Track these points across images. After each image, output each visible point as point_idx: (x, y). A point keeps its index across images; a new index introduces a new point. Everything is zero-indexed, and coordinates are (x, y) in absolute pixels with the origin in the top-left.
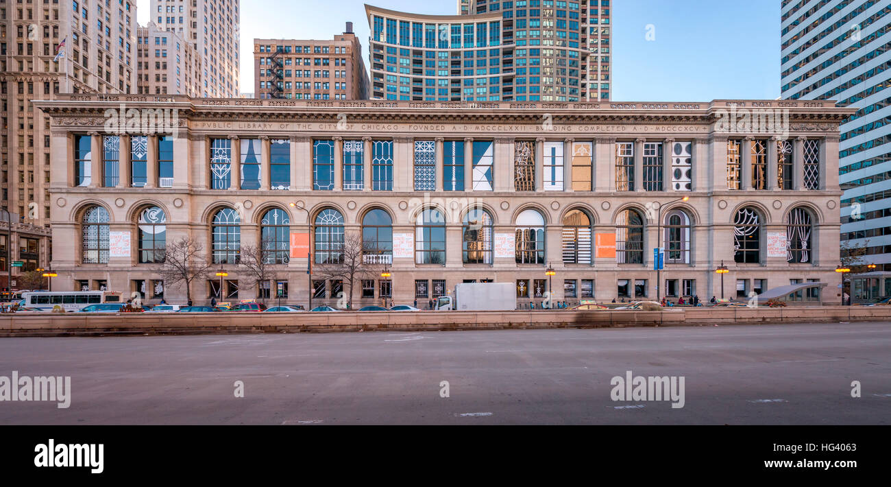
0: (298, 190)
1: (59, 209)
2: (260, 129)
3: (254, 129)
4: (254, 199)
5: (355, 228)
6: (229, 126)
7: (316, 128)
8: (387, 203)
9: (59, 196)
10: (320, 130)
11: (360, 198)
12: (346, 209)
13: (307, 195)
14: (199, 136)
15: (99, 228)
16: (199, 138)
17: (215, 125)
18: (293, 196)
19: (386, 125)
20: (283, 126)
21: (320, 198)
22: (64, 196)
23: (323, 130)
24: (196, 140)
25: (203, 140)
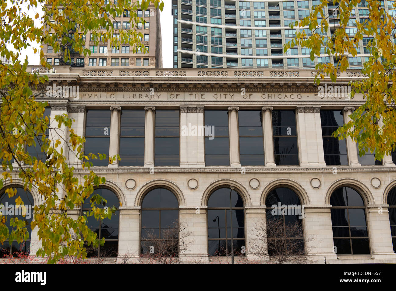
0: (190, 166)
2: (147, 99)
3: (141, 99)
4: (138, 178)
5: (259, 211)
6: (112, 96)
7: (210, 98)
8: (296, 180)
10: (215, 100)
11: (264, 175)
12: (248, 188)
13: (200, 172)
14: (78, 108)
16: (77, 110)
17: (96, 95)
18: (184, 173)
19: (288, 94)
20: (172, 96)
21: (217, 176)
23: (218, 100)
24: (74, 112)
25: (81, 112)
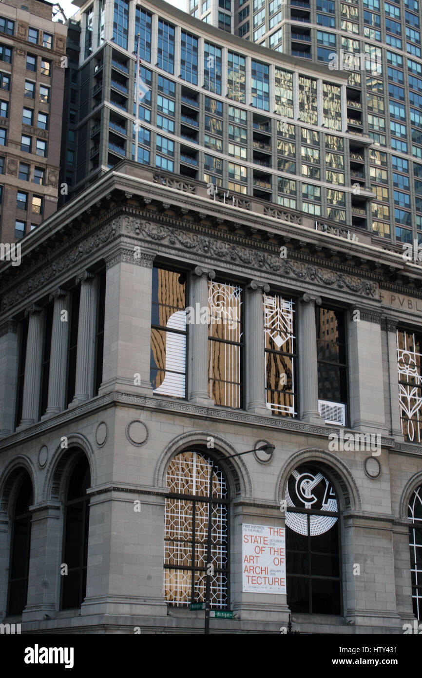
1: (131, 449)
9: (133, 414)
15: (194, 509)
17: (410, 303)
22: (143, 416)
25: (393, 330)
